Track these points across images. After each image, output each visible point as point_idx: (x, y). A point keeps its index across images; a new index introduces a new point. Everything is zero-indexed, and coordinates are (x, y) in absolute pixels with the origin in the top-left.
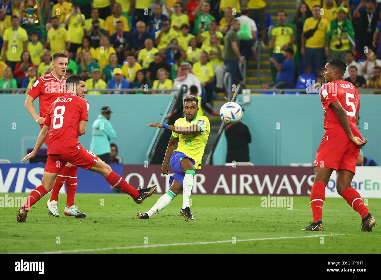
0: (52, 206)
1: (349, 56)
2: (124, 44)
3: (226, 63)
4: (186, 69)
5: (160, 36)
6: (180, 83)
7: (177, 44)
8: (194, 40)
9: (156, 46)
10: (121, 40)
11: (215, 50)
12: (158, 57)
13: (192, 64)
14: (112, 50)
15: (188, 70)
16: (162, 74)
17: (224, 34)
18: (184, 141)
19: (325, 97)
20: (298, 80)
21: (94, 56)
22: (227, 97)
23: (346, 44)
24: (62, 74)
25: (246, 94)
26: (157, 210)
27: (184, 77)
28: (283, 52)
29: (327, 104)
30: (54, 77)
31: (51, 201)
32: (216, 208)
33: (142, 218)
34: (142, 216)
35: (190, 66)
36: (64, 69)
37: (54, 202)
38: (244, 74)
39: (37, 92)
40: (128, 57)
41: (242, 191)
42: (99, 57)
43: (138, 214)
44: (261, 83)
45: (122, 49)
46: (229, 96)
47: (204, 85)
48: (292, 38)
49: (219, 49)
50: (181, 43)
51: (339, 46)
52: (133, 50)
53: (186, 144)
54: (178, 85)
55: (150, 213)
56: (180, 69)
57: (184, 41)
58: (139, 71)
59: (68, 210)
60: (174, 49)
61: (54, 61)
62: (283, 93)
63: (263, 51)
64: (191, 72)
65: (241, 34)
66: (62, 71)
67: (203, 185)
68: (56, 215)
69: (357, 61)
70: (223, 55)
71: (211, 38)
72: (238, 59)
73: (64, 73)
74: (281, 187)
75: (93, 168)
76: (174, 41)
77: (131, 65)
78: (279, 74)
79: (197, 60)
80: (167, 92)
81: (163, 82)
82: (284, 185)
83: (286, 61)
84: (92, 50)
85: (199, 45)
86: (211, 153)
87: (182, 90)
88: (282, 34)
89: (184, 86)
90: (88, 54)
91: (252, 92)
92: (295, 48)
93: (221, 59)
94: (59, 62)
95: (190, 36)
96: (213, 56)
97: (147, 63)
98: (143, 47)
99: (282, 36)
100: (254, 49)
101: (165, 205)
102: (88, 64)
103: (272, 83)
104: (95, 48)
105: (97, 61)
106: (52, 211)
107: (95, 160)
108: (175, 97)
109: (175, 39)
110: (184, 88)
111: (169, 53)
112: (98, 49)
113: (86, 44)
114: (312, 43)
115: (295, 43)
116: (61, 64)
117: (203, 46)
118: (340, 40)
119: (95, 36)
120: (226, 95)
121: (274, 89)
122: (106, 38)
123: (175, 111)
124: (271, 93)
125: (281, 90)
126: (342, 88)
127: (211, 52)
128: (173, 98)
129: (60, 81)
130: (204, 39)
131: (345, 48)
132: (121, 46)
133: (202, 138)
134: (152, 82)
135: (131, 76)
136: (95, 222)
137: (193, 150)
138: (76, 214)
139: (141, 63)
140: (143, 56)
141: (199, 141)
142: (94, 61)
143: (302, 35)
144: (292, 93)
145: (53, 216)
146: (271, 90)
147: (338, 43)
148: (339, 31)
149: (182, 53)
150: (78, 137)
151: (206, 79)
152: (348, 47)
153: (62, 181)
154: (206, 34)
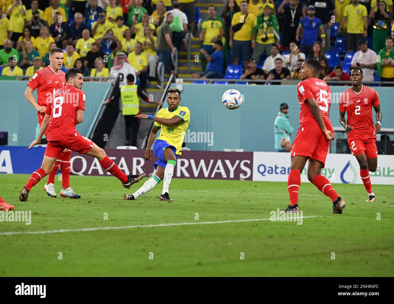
0: (50, 188)
1: (274, 49)
2: (62, 34)
3: (158, 53)
4: (122, 58)
5: (96, 27)
6: (116, 71)
7: (112, 34)
8: (129, 31)
9: (92, 36)
10: (60, 30)
11: (148, 40)
12: (95, 46)
13: (127, 54)
14: (51, 39)
15: (124, 60)
16: (99, 63)
17: (156, 26)
18: (166, 129)
19: (302, 93)
20: (227, 71)
21: (34, 45)
22: (160, 85)
23: (271, 37)
24: (59, 68)
25: (179, 83)
26: (143, 193)
27: (120, 66)
28: (213, 44)
29: (303, 100)
30: (51, 70)
31: (48, 184)
32: (180, 190)
33: (128, 199)
34: (129, 197)
35: (126, 56)
36: (60, 63)
37: (51, 184)
38: (176, 64)
39: (36, 84)
40: (68, 46)
41: (179, 174)
42: (39, 46)
43: (125, 195)
44: (191, 72)
45: (60, 38)
46: (162, 84)
47: (139, 74)
48: (221, 31)
49: (152, 40)
50: (116, 34)
51: (264, 40)
52: (71, 40)
53: (168, 131)
54: (115, 73)
55: (136, 195)
56: (116, 58)
57: (119, 32)
58: (78, 60)
59: (64, 192)
60: (110, 39)
61: (52, 55)
62: (213, 82)
63: (193, 43)
64: (127, 61)
65: (173, 26)
66: (59, 65)
67: (142, 168)
68: (54, 196)
69: (281, 53)
70: (156, 45)
71: (145, 30)
72: (171, 50)
73: (60, 67)
74: (215, 171)
75: (89, 153)
76: (110, 31)
77: (70, 54)
78: (208, 65)
79: (131, 50)
80: (104, 79)
81: (100, 70)
82: (218, 169)
83: (216, 52)
84: (33, 38)
85: (133, 36)
86: (146, 138)
87: (119, 78)
88: (212, 27)
89: (120, 74)
90: (29, 42)
91: (184, 81)
92: (224, 40)
93: (154, 49)
94: (56, 57)
95: (125, 28)
96: (147, 47)
97: (84, 52)
98: (81, 37)
99: (212, 29)
100: (185, 40)
101: (151, 188)
102: (29, 52)
103: (202, 73)
104: (35, 37)
105: (37, 49)
106: (51, 193)
107: (91, 146)
108: (112, 85)
109: (111, 30)
110: (121, 76)
111: (105, 43)
112: (38, 38)
113: (27, 33)
114: (240, 36)
115: (224, 35)
116: (58, 58)
117: (137, 37)
118: (266, 33)
119: (35, 26)
120: (159, 83)
121: (204, 78)
122: (46, 28)
123: (113, 98)
124: (202, 82)
125: (211, 80)
126: (317, 86)
127: (145, 42)
128: (110, 85)
129: (57, 74)
130: (138, 30)
131: (271, 41)
132: (60, 36)
133: (183, 127)
134: (90, 70)
135: (69, 64)
136: (89, 202)
137: (175, 138)
138: (71, 195)
139: (79, 52)
140: (80, 46)
141: (181, 129)
142: (34, 49)
143: (231, 28)
144: (221, 83)
145: (52, 196)
146: (202, 79)
147: (264, 36)
148: (265, 25)
149: (118, 43)
150: (76, 125)
151: (141, 69)
152: (274, 41)
153: (58, 165)
154: (139, 26)
